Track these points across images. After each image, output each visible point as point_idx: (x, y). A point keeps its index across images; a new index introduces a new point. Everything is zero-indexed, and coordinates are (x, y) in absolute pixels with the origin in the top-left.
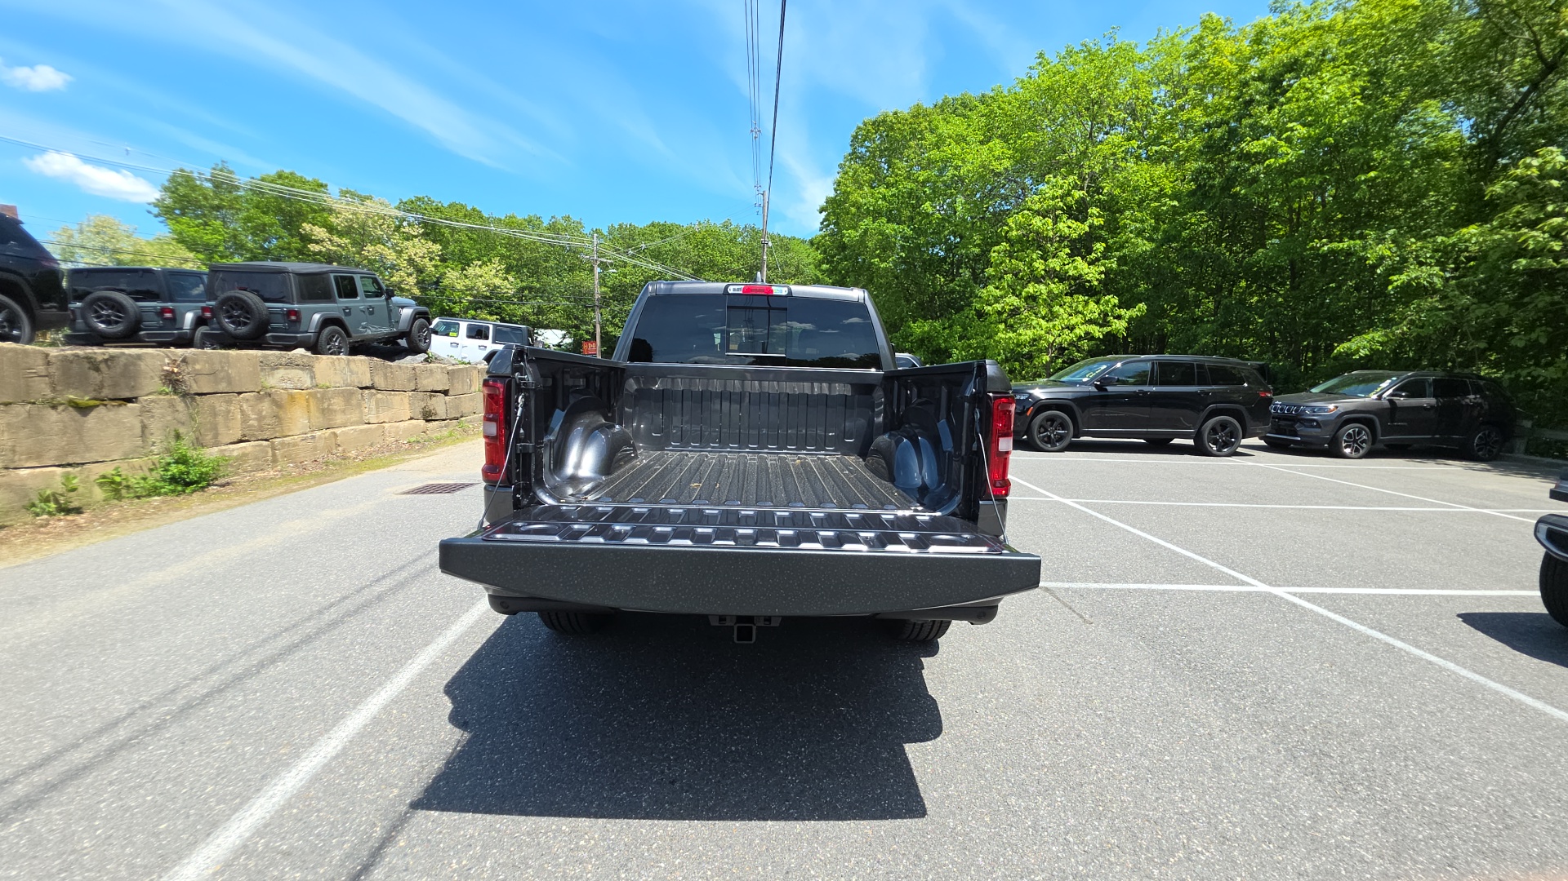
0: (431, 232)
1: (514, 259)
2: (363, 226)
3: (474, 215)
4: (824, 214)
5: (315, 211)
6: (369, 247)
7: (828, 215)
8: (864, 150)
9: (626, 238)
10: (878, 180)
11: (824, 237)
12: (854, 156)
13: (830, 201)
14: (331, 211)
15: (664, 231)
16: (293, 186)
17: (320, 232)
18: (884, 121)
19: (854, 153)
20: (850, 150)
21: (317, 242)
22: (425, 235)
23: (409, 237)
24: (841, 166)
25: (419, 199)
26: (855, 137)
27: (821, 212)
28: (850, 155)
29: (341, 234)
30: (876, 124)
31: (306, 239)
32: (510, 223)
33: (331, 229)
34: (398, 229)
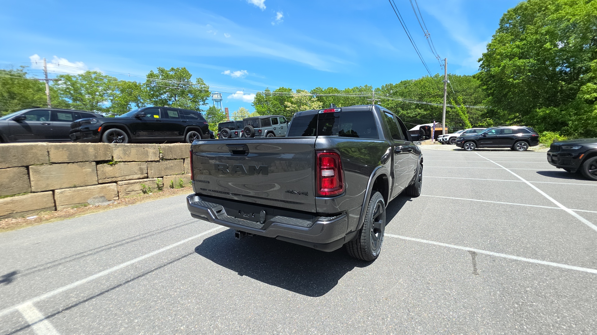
0: (320, 99)
1: (347, 104)
2: (301, 100)
3: (336, 91)
4: (481, 62)
5: (288, 98)
6: (302, 107)
7: (483, 62)
8: (508, 25)
10: (517, 36)
11: (481, 73)
12: (501, 29)
13: (484, 55)
14: (292, 97)
16: (282, 92)
17: (289, 104)
18: (521, 7)
19: (501, 28)
20: (499, 27)
21: (288, 107)
22: (318, 100)
23: (313, 102)
24: (494, 36)
25: (316, 88)
26: (502, 20)
27: (479, 61)
28: (499, 29)
29: (295, 104)
30: (516, 11)
31: (286, 107)
32: (347, 92)
33: (292, 103)
34: (310, 99)
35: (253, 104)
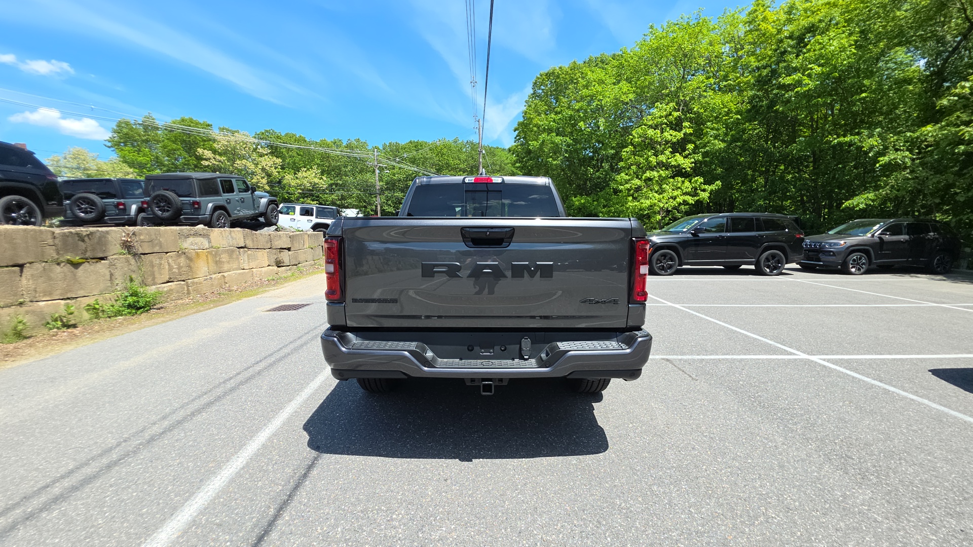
0: (275, 151)
1: (326, 166)
2: (234, 148)
3: (301, 140)
4: (517, 132)
5: (205, 141)
6: (238, 162)
7: (519, 133)
8: (541, 91)
9: (394, 151)
10: (551, 109)
11: (517, 146)
12: (535, 95)
13: (520, 124)
14: (214, 141)
15: (417, 146)
16: (190, 126)
17: (208, 154)
18: (553, 73)
19: (534, 93)
20: (532, 92)
21: (206, 160)
22: (272, 153)
23: (261, 155)
24: (526, 102)
25: (267, 131)
26: (535, 83)
27: (515, 131)
28: (532, 95)
29: (220, 154)
30: (548, 75)
31: (200, 158)
32: (323, 144)
33: (215, 152)
34: (255, 150)
35: (109, 144)
